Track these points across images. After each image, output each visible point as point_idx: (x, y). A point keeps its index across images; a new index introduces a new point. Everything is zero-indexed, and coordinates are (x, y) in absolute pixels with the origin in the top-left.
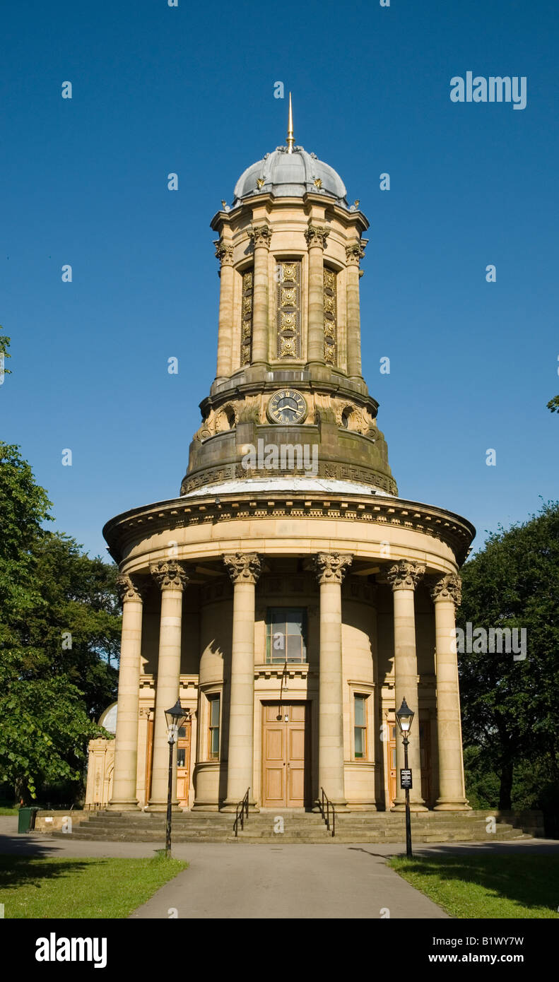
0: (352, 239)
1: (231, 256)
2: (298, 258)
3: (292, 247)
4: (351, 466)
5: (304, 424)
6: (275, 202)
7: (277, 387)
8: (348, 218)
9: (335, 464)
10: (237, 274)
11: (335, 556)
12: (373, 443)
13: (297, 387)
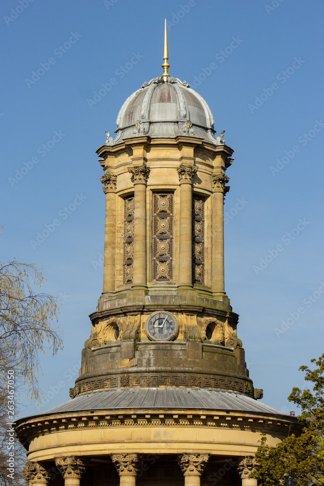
0: (218, 167)
1: (115, 184)
2: (172, 192)
3: (165, 182)
4: (212, 376)
5: (175, 342)
6: (152, 143)
7: (153, 310)
8: (214, 150)
9: (199, 376)
10: (120, 199)
11: (198, 455)
12: (232, 351)
13: (169, 309)
